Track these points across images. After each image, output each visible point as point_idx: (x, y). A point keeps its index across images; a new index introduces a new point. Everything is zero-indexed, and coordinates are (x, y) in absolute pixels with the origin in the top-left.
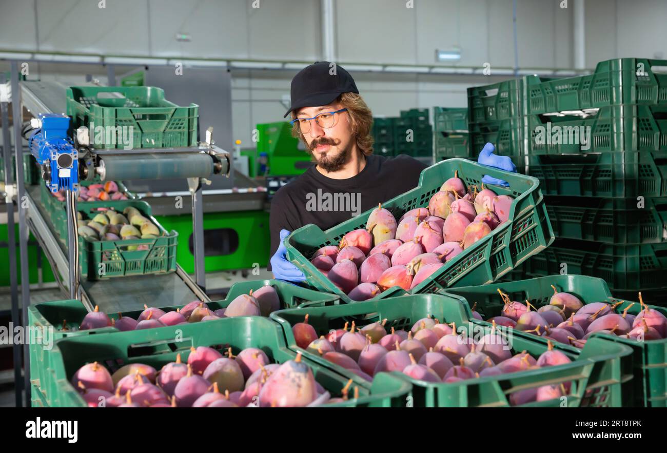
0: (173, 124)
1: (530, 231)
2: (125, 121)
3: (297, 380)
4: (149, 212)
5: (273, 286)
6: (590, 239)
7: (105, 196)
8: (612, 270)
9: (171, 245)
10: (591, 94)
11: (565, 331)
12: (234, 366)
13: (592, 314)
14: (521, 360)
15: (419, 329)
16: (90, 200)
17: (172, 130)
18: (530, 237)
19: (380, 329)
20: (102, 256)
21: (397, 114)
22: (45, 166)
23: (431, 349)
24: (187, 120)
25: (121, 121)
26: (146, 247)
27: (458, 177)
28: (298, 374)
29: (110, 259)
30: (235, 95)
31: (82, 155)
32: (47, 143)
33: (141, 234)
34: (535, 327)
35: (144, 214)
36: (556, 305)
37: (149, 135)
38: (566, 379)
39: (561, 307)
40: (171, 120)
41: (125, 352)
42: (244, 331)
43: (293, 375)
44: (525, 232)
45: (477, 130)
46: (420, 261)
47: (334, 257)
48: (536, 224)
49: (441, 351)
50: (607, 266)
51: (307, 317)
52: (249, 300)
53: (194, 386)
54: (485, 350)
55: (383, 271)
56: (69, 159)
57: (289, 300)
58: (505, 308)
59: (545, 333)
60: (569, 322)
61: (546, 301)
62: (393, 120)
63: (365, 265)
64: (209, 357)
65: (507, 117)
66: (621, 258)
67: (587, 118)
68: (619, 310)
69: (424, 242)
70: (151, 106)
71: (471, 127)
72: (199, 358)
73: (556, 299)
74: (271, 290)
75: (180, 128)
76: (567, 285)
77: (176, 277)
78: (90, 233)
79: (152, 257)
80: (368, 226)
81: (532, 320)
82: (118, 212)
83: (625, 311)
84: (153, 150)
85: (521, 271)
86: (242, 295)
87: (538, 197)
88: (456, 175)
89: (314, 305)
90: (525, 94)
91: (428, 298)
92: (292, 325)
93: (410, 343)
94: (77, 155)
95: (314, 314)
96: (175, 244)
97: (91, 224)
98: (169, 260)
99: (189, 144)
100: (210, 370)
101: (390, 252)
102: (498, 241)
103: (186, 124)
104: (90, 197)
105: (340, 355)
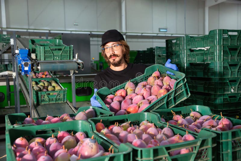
0: (64, 52)
1: (181, 93)
2: (48, 51)
3: (91, 146)
4: (58, 82)
5: (93, 109)
6: (206, 92)
7: (44, 76)
8: (214, 102)
9: (65, 93)
10: (207, 41)
11: (194, 126)
12: (73, 138)
13: (204, 119)
14: (176, 138)
15: (142, 125)
16: (39, 77)
17: (64, 54)
18: (181, 95)
19: (128, 125)
20: (41, 97)
21: (146, 50)
22: (19, 66)
23: (145, 133)
24: (69, 51)
25: (46, 51)
26: (56, 94)
27: (158, 71)
28: (92, 144)
29: (44, 98)
30: (91, 43)
31: (32, 62)
32: (21, 58)
33: (55, 89)
34: (183, 125)
35: (56, 82)
36: (192, 116)
37: (56, 56)
38: (192, 146)
39: (193, 117)
40: (63, 50)
41: (35, 133)
42: (79, 125)
43: (90, 144)
44: (179, 93)
45: (169, 54)
46: (141, 103)
47: (112, 99)
48: (183, 90)
49: (149, 134)
50: (212, 101)
51: (101, 120)
52: (83, 114)
53: (57, 146)
54: (164, 133)
55: (129, 105)
56: (28, 64)
57: (98, 114)
58: (174, 117)
59: (187, 127)
60: (196, 123)
61: (189, 115)
62: (144, 51)
63: (123, 103)
64: (65, 135)
65: (179, 50)
66: (217, 99)
67: (206, 50)
68: (214, 118)
69: (144, 95)
70: (58, 46)
71: (167, 53)
72: (61, 135)
73: (192, 114)
74: (92, 110)
75: (67, 53)
76: (196, 109)
77: (67, 104)
78: (38, 89)
79: (58, 97)
80: (125, 88)
81: (182, 122)
82: (48, 82)
83: (216, 118)
84: (57, 61)
85: (183, 102)
86: (81, 112)
87: (185, 80)
88: (158, 70)
89: (105, 116)
90: (185, 42)
91: (146, 113)
92: (95, 124)
93: (137, 131)
94: (30, 62)
95: (104, 119)
96: (66, 93)
97: (38, 86)
98: (64, 98)
99: (70, 59)
100: (64, 140)
101: (132, 98)
102: (170, 96)
103: (69, 52)
104: (39, 76)
105: (111, 135)
